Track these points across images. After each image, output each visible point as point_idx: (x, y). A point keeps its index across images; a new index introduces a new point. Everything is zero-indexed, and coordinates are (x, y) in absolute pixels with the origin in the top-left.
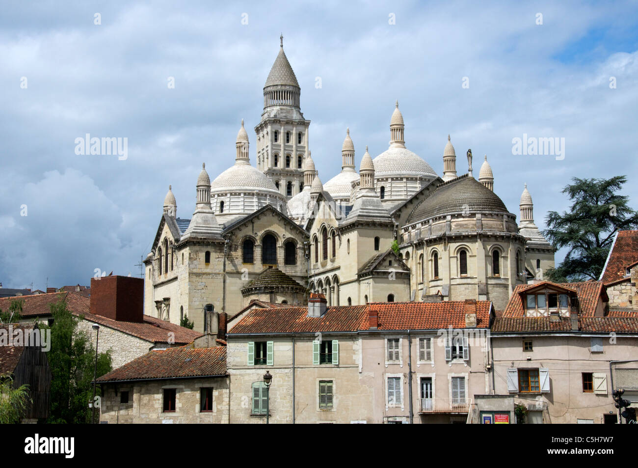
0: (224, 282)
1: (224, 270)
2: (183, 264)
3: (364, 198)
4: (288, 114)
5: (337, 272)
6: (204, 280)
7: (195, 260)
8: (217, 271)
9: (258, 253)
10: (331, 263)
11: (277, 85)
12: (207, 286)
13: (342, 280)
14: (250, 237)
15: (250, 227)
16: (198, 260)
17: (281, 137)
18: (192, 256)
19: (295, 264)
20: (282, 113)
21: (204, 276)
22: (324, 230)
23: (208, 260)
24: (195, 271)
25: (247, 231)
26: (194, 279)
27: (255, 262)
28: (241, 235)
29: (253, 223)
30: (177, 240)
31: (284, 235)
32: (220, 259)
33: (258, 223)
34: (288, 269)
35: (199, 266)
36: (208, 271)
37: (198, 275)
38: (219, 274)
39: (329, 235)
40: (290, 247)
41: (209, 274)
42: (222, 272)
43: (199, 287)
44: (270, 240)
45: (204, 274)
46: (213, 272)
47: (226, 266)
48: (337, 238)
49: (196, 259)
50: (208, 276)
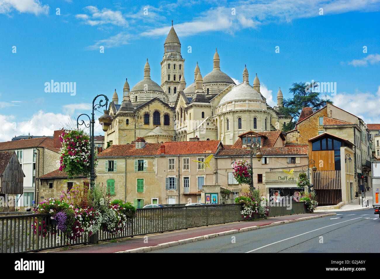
0: (135, 133)
1: (135, 128)
2: (117, 125)
3: (198, 94)
4: (174, 56)
5: (186, 128)
6: (126, 132)
7: (121, 123)
8: (132, 128)
9: (151, 119)
11: (170, 43)
12: (127, 135)
13: (188, 132)
14: (147, 112)
15: (147, 107)
16: (123, 123)
17: (172, 67)
18: (120, 121)
19: (169, 125)
20: (172, 55)
22: (181, 110)
23: (127, 124)
24: (121, 128)
25: (146, 110)
26: (121, 132)
27: (150, 124)
28: (142, 112)
29: (149, 106)
30: (115, 114)
31: (163, 111)
32: (133, 123)
33: (151, 106)
34: (165, 127)
35: (123, 126)
36: (128, 128)
37: (123, 130)
38: (133, 129)
39: (183, 111)
40: (167, 117)
41: (128, 129)
42: (134, 128)
43: (124, 136)
44: (157, 114)
45: (126, 129)
46: (130, 128)
47: (136, 126)
48: (186, 112)
50: (128, 131)
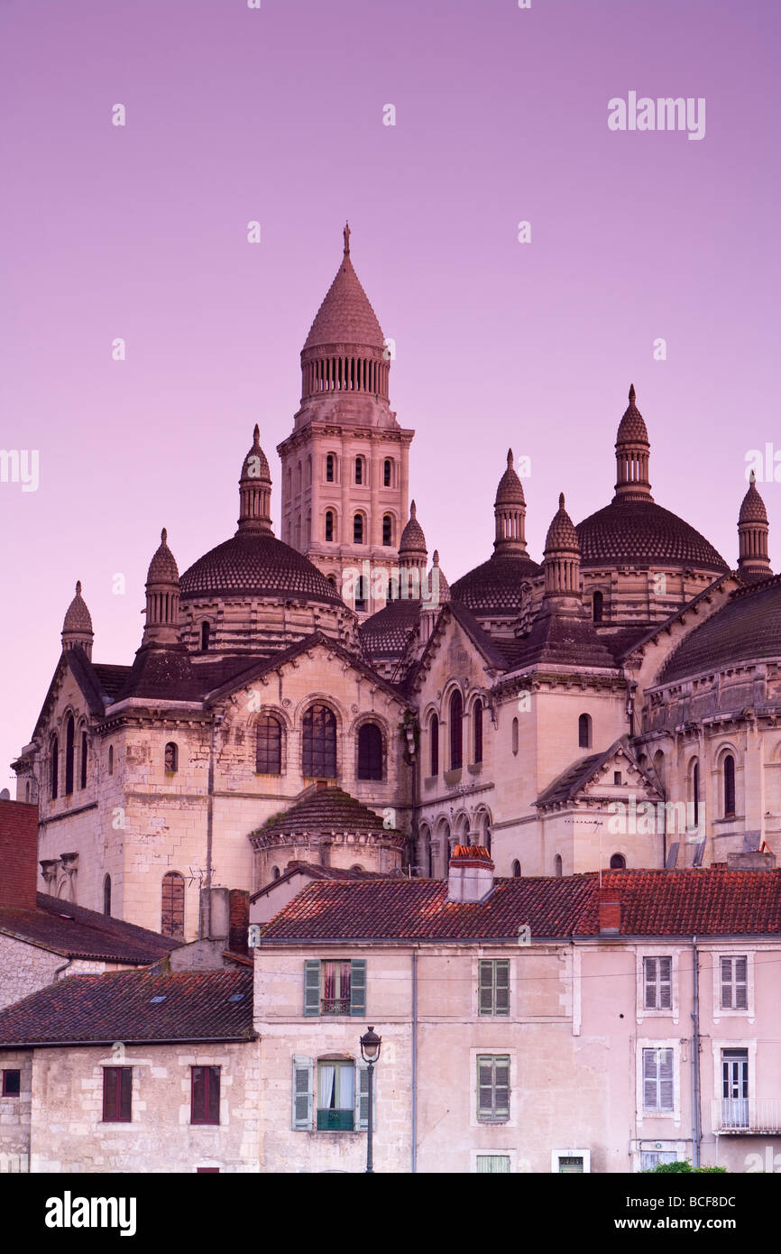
0: (211, 817)
1: (211, 790)
2: (111, 773)
4: (358, 415)
5: (486, 798)
6: (161, 813)
7: (140, 764)
8: (194, 792)
9: (293, 747)
10: (471, 777)
12: (168, 828)
13: (497, 818)
14: (273, 710)
15: (273, 681)
16: (148, 763)
17: (344, 469)
18: (133, 754)
19: (380, 778)
21: (162, 803)
23: (172, 766)
24: (140, 789)
25: (265, 696)
26: (139, 808)
27: (283, 771)
28: (250, 706)
29: (281, 676)
30: (98, 716)
31: (354, 707)
32: (200, 763)
33: (294, 676)
34: (364, 791)
35: (152, 780)
36: (172, 790)
37: (148, 800)
38: (197, 798)
39: (468, 708)
40: (369, 735)
41: (174, 797)
42: (205, 792)
43: (151, 830)
44: (321, 716)
45: (161, 797)
46: (184, 793)
47: (216, 780)
48: (486, 715)
49: (144, 761)
50: (172, 803)
